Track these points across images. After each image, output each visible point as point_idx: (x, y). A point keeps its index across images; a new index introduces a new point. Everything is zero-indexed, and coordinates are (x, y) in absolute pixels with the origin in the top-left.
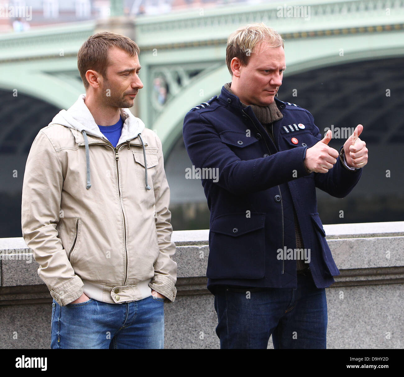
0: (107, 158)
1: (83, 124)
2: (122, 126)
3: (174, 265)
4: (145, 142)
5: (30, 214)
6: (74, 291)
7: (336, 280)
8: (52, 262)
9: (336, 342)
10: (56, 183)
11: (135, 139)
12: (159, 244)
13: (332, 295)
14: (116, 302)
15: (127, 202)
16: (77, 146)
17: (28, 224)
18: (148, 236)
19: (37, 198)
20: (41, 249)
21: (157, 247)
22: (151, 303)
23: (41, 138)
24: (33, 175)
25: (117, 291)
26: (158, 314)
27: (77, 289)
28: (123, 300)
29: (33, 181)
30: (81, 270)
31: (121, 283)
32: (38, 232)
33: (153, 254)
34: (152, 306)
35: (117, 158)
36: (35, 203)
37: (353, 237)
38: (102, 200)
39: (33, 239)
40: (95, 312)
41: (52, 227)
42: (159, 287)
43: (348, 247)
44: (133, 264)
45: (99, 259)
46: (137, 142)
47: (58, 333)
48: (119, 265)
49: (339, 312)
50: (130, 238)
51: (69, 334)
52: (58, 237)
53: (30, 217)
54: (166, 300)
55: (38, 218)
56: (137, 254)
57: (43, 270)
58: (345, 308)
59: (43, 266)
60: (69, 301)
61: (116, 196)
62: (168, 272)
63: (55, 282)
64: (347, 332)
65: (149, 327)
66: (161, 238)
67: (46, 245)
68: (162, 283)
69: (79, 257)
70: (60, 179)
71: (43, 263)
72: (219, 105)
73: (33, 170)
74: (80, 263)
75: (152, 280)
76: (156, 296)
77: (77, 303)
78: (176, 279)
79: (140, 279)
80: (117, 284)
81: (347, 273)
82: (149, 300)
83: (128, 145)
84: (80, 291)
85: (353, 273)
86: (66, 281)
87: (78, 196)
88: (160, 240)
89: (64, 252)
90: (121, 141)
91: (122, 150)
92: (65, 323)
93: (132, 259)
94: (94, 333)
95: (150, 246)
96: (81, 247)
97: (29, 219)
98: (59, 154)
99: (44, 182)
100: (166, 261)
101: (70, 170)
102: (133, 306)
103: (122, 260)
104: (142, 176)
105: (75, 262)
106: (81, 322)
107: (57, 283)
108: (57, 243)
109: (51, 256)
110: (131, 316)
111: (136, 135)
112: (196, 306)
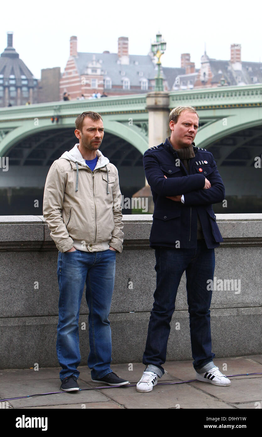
0: (88, 176)
1: (76, 158)
2: (97, 161)
3: (122, 233)
4: (108, 169)
5: (48, 204)
6: (68, 245)
7: (221, 244)
8: (58, 229)
9: (225, 276)
10: (61, 188)
11: (103, 167)
12: (115, 223)
13: (223, 252)
14: (90, 251)
15: (98, 200)
16: (73, 170)
17: (46, 210)
18: (108, 218)
19: (51, 196)
20: (52, 222)
21: (114, 224)
22: (109, 253)
23: (54, 165)
24: (50, 184)
25: (91, 246)
26: (112, 259)
27: (70, 244)
28: (94, 250)
29: (50, 187)
30: (72, 234)
31: (93, 241)
32: (52, 213)
33: (111, 227)
34: (109, 255)
35: (93, 177)
36: (50, 198)
37: (235, 221)
38: (84, 198)
39: (48, 217)
40: (78, 257)
41: (58, 211)
42: (114, 245)
43: (232, 226)
44: (99, 232)
45: (82, 228)
46: (104, 169)
47: (60, 267)
48: (92, 232)
49: (227, 260)
50: (99, 218)
51: (65, 267)
52: (61, 217)
53: (48, 206)
54: (117, 252)
55: (52, 206)
56: (102, 227)
57: (53, 234)
58: (230, 259)
59: (53, 232)
60: (66, 250)
61: (92, 196)
62: (119, 237)
63: (59, 240)
64: (230, 271)
65: (107, 265)
66: (116, 219)
67: (55, 221)
68: (115, 243)
69: (71, 227)
70: (63, 186)
71: (53, 230)
72: (163, 149)
73: (49, 182)
74: (72, 230)
75: (110, 241)
76: (111, 249)
77: (69, 252)
78: (123, 241)
79: (103, 240)
80: (91, 242)
81: (231, 240)
82: (108, 252)
83: (99, 170)
84: (72, 245)
85: (234, 240)
86: (64, 240)
87: (72, 195)
88: (116, 221)
89: (64, 225)
90: (96, 168)
91: (96, 173)
92: (63, 262)
93: (99, 229)
94: (78, 267)
95: (109, 223)
96: (72, 222)
97: (47, 207)
98: (63, 174)
99: (55, 188)
100: (118, 231)
101: (69, 182)
102: (99, 254)
103: (94, 230)
104: (106, 187)
105: (69, 230)
106: (71, 261)
107: (60, 241)
108: (61, 220)
109: (57, 226)
110: (98, 259)
111: (104, 165)
112: (149, 254)
